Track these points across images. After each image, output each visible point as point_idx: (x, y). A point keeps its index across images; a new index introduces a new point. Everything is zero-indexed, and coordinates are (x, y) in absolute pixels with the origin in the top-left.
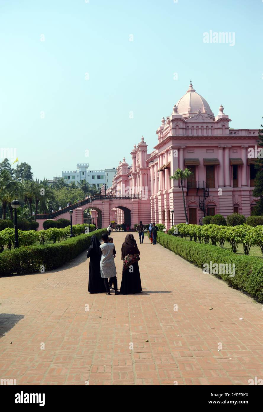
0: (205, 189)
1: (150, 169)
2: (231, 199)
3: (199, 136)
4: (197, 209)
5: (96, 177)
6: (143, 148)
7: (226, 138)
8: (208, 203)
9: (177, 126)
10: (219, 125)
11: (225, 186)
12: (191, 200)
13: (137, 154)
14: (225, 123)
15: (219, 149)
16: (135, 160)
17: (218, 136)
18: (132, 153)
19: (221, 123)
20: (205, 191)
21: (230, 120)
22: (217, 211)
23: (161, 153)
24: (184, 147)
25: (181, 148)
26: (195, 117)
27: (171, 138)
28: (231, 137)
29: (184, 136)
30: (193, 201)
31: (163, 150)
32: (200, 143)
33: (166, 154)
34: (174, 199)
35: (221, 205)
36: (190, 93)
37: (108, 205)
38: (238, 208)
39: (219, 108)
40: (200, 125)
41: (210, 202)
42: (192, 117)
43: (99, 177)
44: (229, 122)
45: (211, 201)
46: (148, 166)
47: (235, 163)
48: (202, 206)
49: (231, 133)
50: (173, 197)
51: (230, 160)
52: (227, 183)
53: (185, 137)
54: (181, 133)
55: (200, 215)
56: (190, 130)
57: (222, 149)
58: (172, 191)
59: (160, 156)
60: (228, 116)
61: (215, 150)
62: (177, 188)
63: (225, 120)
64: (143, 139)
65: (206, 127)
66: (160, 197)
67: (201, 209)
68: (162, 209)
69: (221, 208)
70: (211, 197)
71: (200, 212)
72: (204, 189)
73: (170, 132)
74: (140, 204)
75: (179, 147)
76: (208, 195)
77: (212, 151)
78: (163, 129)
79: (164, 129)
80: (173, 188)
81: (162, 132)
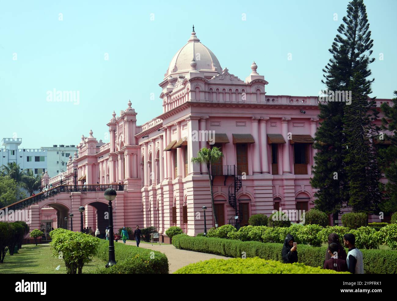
0: (236, 176)
1: (140, 148)
2: (271, 191)
3: (226, 102)
4: (225, 205)
5: (33, 159)
6: (131, 118)
7: (261, 107)
8: (240, 196)
9: (197, 87)
10: (252, 88)
11: (262, 173)
12: (217, 193)
13: (118, 125)
14: (260, 86)
15: (252, 121)
16: (114, 134)
17: (252, 103)
18: (109, 125)
19: (256, 86)
20: (236, 179)
21: (266, 83)
22: (252, 207)
23: (169, 125)
24: (208, 117)
25: (203, 119)
26: (221, 77)
27: (189, 104)
28: (269, 105)
29: (207, 102)
30: (220, 194)
31: (173, 121)
32: (228, 112)
33: (177, 126)
34: (194, 191)
35: (257, 200)
36: (193, 43)
37: (80, 200)
38: (280, 203)
39: (251, 66)
40: (227, 88)
41: (242, 195)
42: (216, 77)
43: (37, 159)
44: (266, 85)
45: (244, 193)
46: (137, 143)
47: (275, 141)
48: (232, 200)
49: (268, 100)
50: (193, 187)
51: (268, 137)
52: (265, 169)
53: (208, 104)
54: (202, 98)
55: (230, 213)
56: (214, 95)
57: (257, 121)
58: (191, 179)
59: (166, 129)
60: (263, 77)
61: (248, 123)
62: (199, 175)
63: (260, 82)
64: (130, 104)
65: (235, 91)
66: (166, 188)
67: (231, 204)
68: (170, 205)
69: (258, 204)
70: (244, 188)
71: (229, 209)
72: (234, 176)
73: (187, 96)
74: (126, 199)
75: (200, 117)
76: (241, 185)
77: (243, 124)
78: (172, 91)
79: (174, 91)
80: (192, 175)
81: (170, 96)
